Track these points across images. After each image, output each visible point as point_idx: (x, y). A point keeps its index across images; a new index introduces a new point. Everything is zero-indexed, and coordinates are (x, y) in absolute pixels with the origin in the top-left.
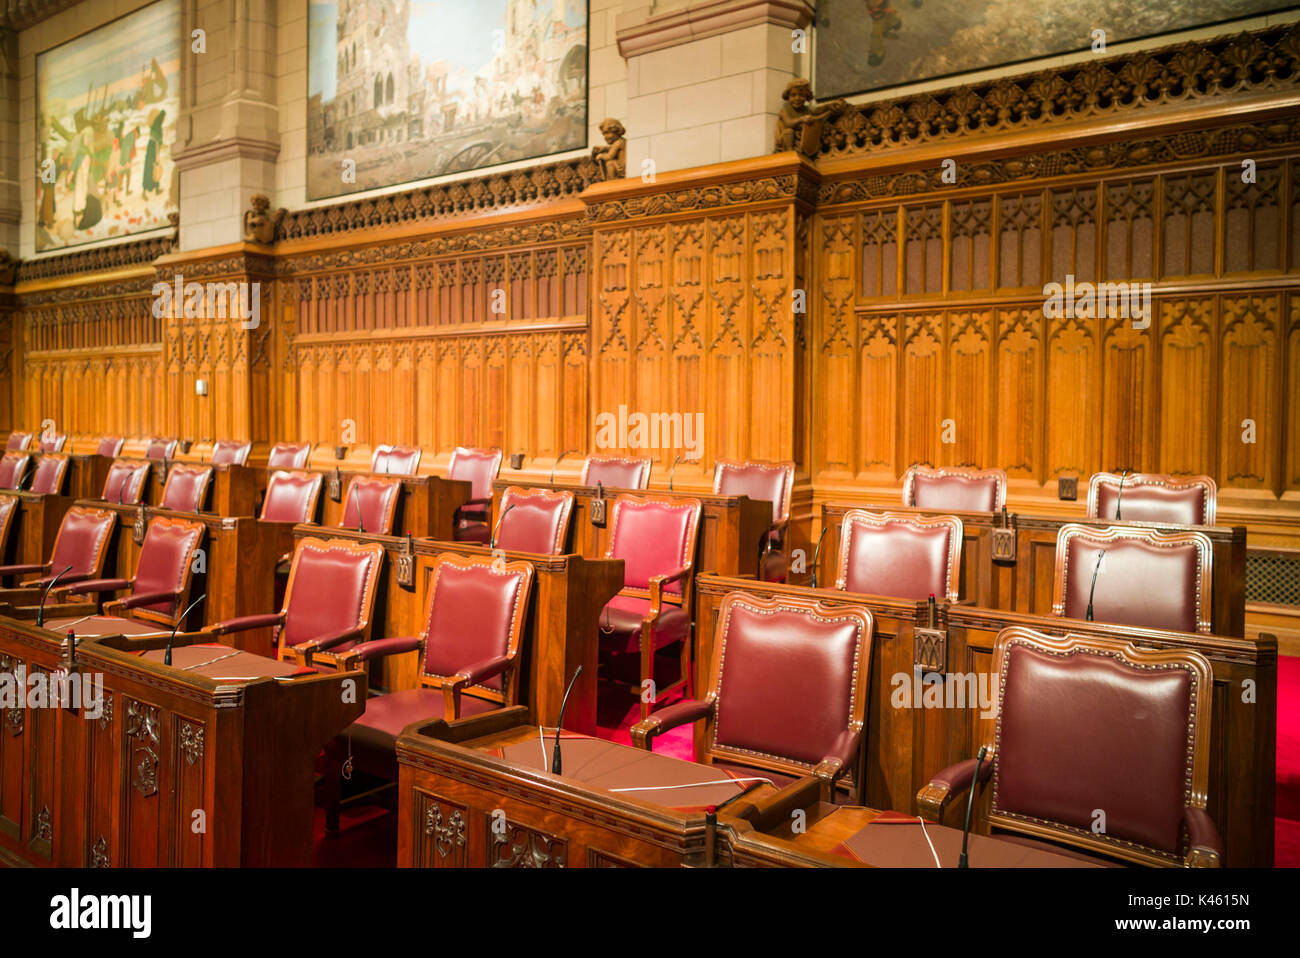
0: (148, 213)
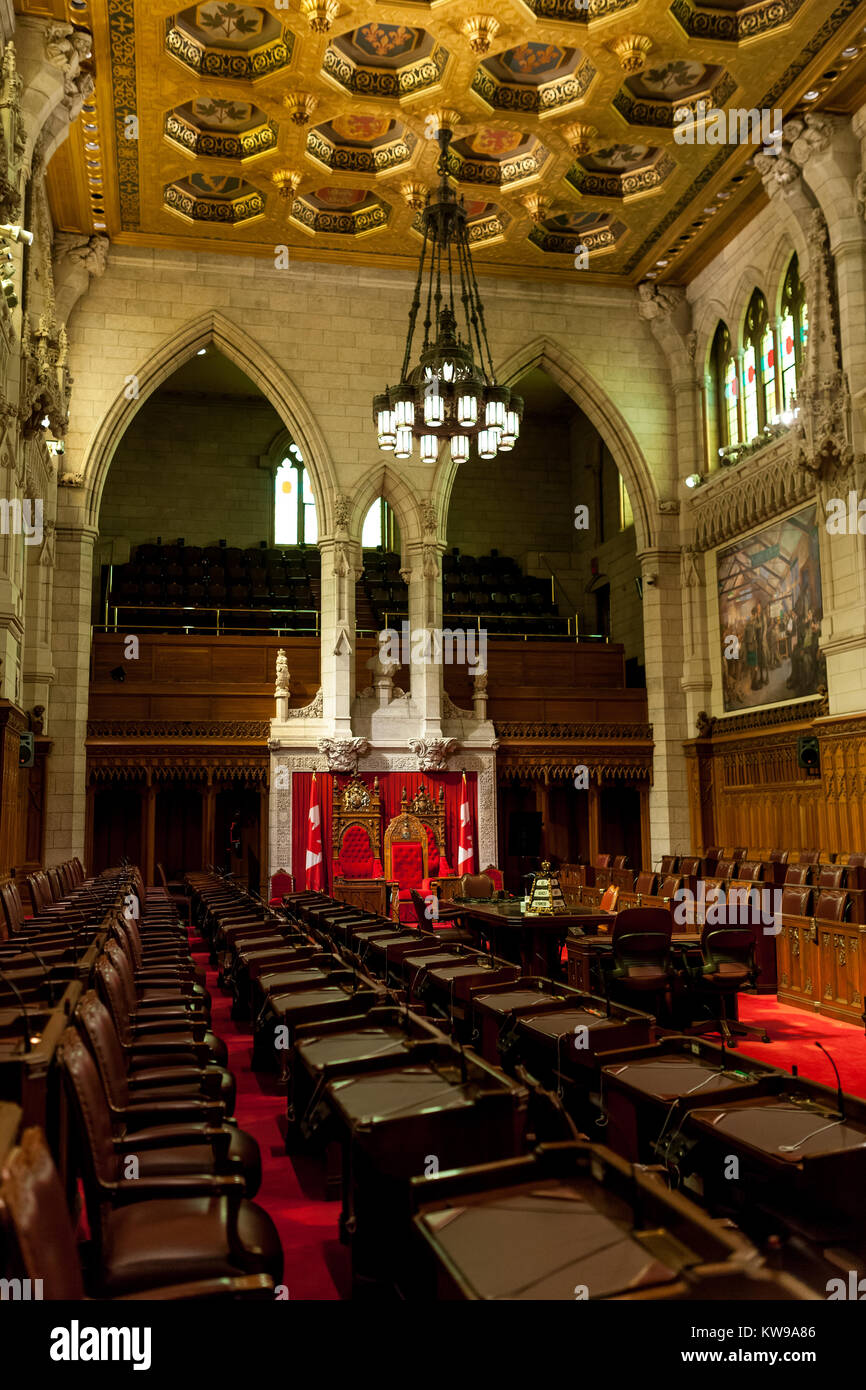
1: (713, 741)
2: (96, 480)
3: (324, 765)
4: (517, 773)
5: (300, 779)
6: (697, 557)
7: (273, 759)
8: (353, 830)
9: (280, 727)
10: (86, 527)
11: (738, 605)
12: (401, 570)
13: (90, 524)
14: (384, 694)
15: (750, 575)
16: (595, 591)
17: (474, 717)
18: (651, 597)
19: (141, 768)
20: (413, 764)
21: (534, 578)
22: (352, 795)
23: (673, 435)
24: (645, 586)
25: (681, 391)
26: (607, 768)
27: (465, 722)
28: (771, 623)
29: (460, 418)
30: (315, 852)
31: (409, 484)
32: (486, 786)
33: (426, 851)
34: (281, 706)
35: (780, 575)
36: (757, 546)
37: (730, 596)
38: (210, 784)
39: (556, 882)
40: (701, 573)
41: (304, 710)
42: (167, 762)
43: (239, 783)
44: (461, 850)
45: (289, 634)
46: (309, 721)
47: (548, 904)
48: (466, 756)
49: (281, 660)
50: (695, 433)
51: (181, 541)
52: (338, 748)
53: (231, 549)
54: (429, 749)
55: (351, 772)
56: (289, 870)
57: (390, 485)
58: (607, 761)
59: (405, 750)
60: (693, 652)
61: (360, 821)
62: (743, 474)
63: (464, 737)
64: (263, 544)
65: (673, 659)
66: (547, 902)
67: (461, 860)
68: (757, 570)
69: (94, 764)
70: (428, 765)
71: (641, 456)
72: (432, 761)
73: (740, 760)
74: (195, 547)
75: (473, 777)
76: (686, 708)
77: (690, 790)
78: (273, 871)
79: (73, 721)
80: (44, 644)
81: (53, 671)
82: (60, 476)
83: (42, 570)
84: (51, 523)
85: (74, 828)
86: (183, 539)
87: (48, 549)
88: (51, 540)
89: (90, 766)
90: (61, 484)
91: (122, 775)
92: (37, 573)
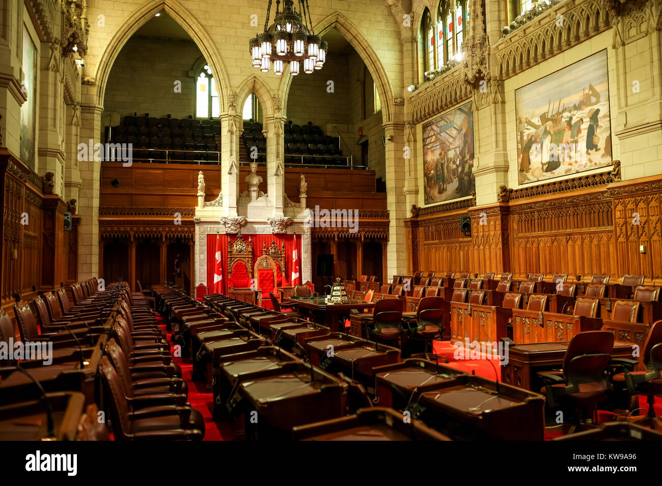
0: (590, 161)
1: (419, 219)
2: (102, 81)
3: (223, 230)
4: (321, 235)
5: (211, 238)
6: (412, 127)
7: (197, 227)
8: (238, 263)
9: (200, 211)
10: (97, 106)
11: (433, 151)
12: (263, 131)
13: (99, 104)
14: (254, 194)
15: (439, 136)
16: (361, 144)
17: (300, 207)
18: (389, 147)
19: (128, 232)
20: (269, 230)
21: (330, 137)
22: (238, 246)
23: (402, 65)
24: (387, 141)
25: (406, 42)
26: (366, 233)
27: (296, 209)
28: (449, 160)
29: (295, 51)
30: (218, 274)
31: (267, 87)
32: (306, 242)
33: (275, 274)
34: (201, 200)
35: (454, 136)
36: (443, 122)
37: (429, 147)
38: (164, 240)
39: (343, 288)
40: (415, 135)
41: (213, 202)
42: (141, 229)
43: (179, 239)
44: (293, 273)
45: (204, 163)
46: (215, 208)
47: (339, 299)
48: (295, 226)
49: (201, 176)
50: (413, 64)
51: (147, 115)
52: (231, 222)
53: (174, 119)
54: (277, 223)
55: (237, 234)
56: (205, 284)
57: (258, 87)
58: (366, 229)
59: (265, 223)
60: (410, 175)
61: (242, 259)
62: (437, 85)
63: (295, 217)
64: (190, 117)
65: (400, 178)
66: (339, 298)
67: (293, 278)
68: (442, 134)
69: (103, 230)
70: (276, 231)
71: (386, 75)
72: (279, 229)
73: (432, 229)
74: (154, 118)
75: (299, 237)
76: (406, 203)
77: (407, 243)
78: (197, 285)
79: (92, 207)
80: (75, 167)
81: (80, 181)
82: (83, 78)
83: (74, 128)
84: (78, 103)
85: (93, 262)
86: (148, 114)
87: (77, 117)
88: (78, 113)
89: (101, 231)
90: (83, 83)
91: (118, 235)
92: (71, 129)
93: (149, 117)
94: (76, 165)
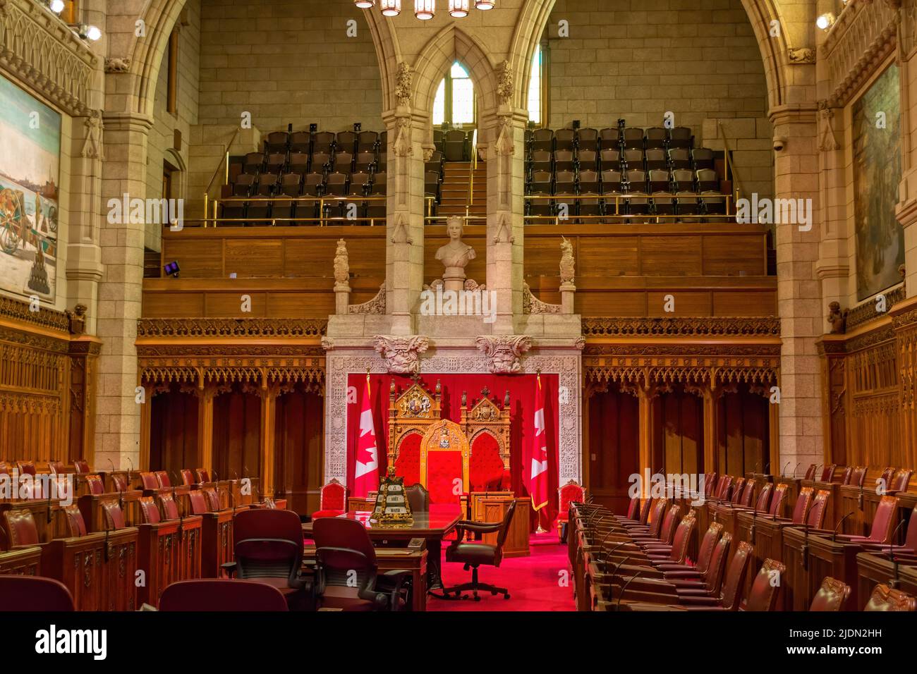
3: (380, 366)
4: (610, 376)
5: (356, 382)
6: (833, 115)
7: (329, 359)
8: (409, 438)
9: (337, 324)
10: (134, 113)
11: (866, 171)
13: (139, 112)
14: (453, 285)
17: (558, 312)
19: (193, 369)
20: (483, 365)
22: (411, 400)
26: (722, 370)
27: (547, 317)
32: (568, 391)
33: (466, 463)
34: (342, 300)
37: (861, 160)
38: (266, 386)
41: (366, 305)
42: (220, 364)
44: (535, 463)
46: (370, 318)
48: (543, 356)
51: (313, 127)
52: (394, 348)
54: (500, 348)
55: (411, 373)
56: (342, 481)
58: (722, 362)
59: (472, 349)
61: (419, 428)
67: (534, 474)
69: (145, 365)
70: (499, 366)
72: (503, 361)
73: (864, 360)
74: (328, 133)
75: (551, 382)
76: (820, 297)
77: (823, 398)
78: (327, 482)
79: (122, 320)
80: (88, 239)
81: (100, 268)
82: (107, 62)
83: (86, 163)
84: (95, 113)
85: (122, 431)
86: (316, 125)
87: (92, 140)
88: (97, 132)
89: (142, 367)
90: (109, 71)
91: (174, 376)
92: (81, 164)
93: (318, 131)
94: (90, 235)
